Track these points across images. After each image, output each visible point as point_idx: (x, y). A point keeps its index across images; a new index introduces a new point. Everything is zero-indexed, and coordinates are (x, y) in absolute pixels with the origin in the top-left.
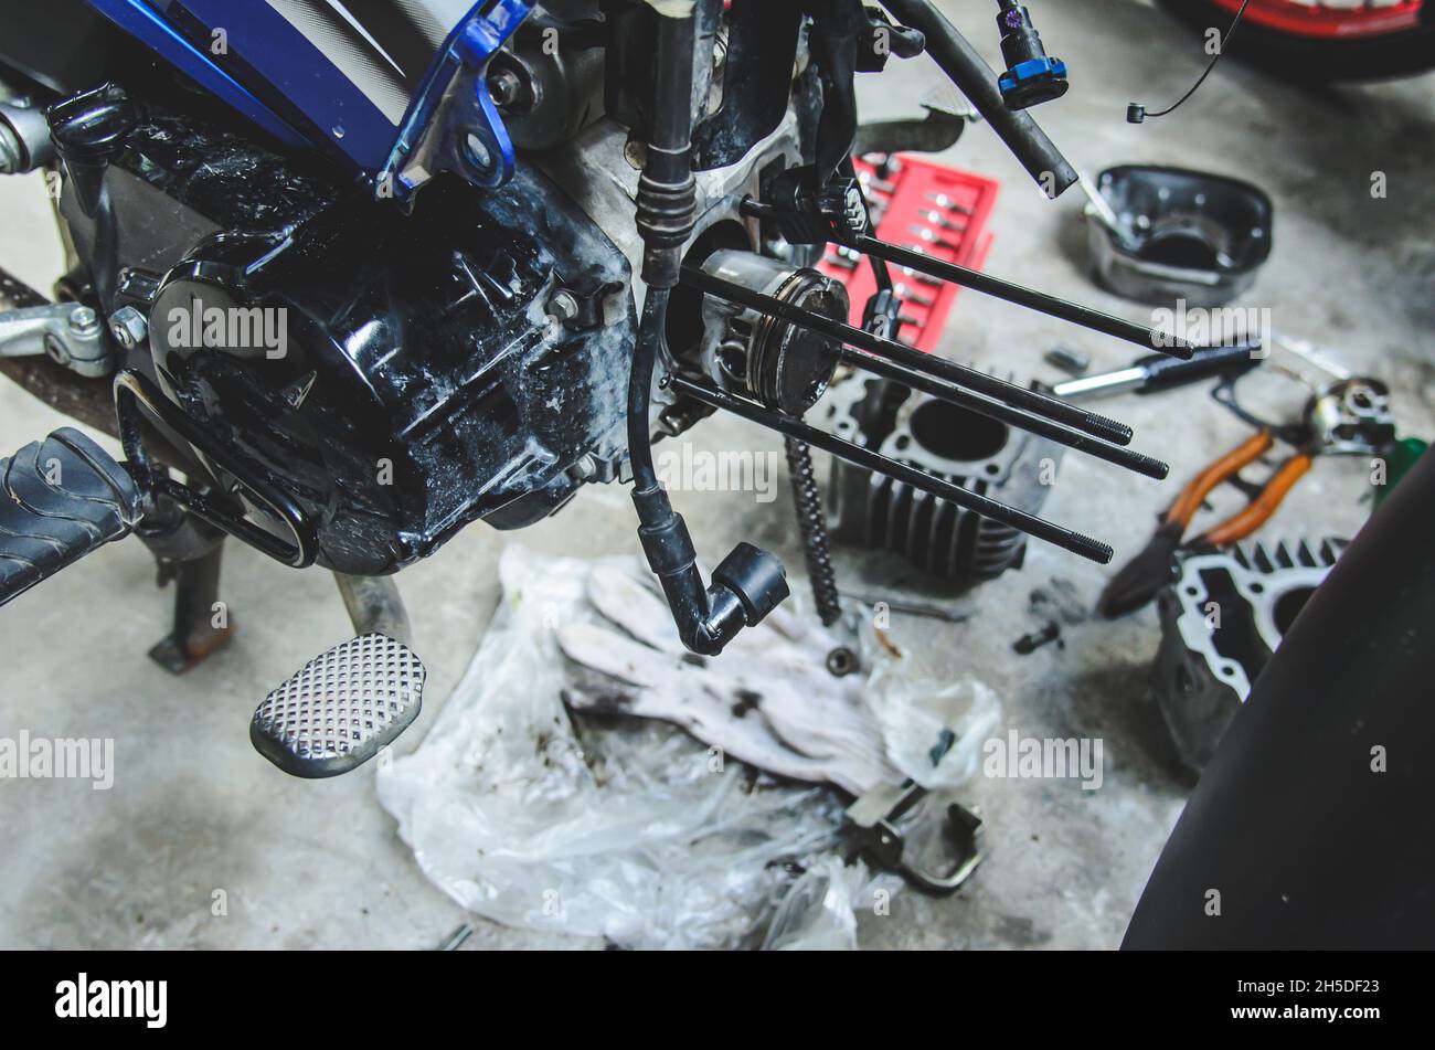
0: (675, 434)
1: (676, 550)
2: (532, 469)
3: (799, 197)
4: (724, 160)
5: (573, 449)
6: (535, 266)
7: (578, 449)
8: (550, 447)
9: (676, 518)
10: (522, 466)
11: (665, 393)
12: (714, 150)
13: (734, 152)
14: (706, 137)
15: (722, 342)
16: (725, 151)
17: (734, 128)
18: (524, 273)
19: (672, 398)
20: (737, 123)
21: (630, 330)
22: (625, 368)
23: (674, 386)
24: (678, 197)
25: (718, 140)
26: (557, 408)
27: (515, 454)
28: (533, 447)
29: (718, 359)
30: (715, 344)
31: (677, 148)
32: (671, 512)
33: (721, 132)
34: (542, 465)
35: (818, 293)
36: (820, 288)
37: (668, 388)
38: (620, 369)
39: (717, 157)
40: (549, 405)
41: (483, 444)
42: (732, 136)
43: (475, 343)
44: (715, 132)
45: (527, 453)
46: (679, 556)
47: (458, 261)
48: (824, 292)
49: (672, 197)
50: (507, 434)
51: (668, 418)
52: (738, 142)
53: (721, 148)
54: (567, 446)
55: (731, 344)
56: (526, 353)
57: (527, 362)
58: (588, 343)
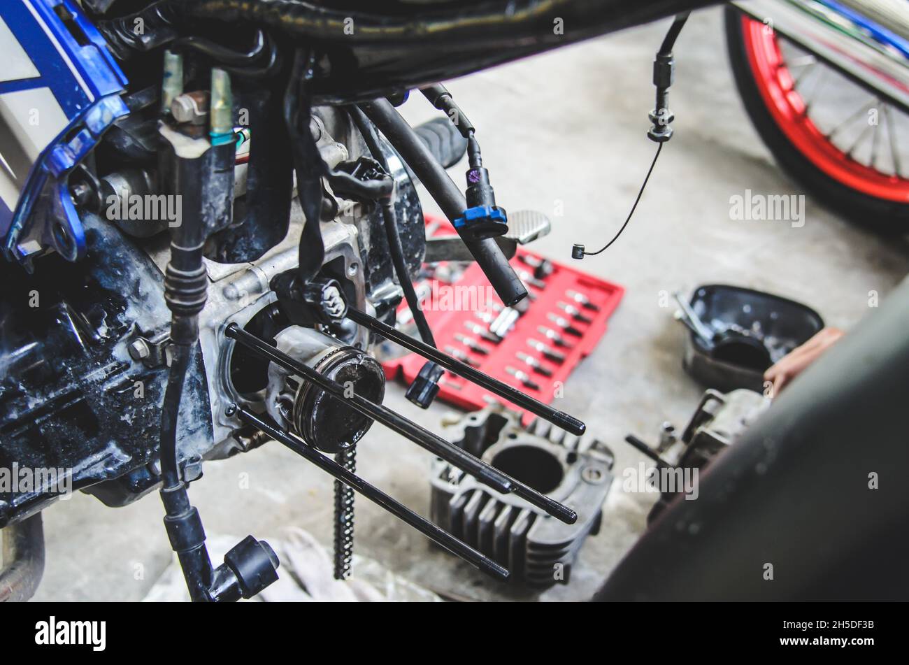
0: (245, 450)
1: (189, 535)
2: (107, 464)
3: (293, 288)
4: (245, 258)
5: (144, 453)
6: (121, 318)
7: (149, 453)
8: (127, 450)
9: (192, 511)
10: (101, 460)
11: (231, 420)
12: (237, 250)
13: (254, 252)
14: (231, 240)
15: (281, 393)
16: (246, 252)
17: (253, 236)
18: (112, 321)
19: (238, 423)
20: (256, 233)
21: (198, 371)
22: (193, 398)
23: (240, 415)
24: (189, 281)
25: (240, 244)
26: (129, 422)
27: (97, 451)
28: (113, 448)
29: (278, 406)
30: (275, 394)
31: (188, 247)
32: (188, 506)
33: (242, 239)
34: (117, 461)
35: (353, 365)
36: (355, 361)
37: (234, 416)
38: (188, 398)
39: (239, 255)
40: (123, 418)
41: (64, 442)
42: (252, 242)
43: (65, 368)
44: (237, 238)
45: (108, 451)
46: (189, 539)
47: (63, 310)
48: (358, 365)
49: (185, 281)
50: (88, 436)
51: (240, 437)
52: (257, 246)
53: (243, 249)
54: (139, 450)
55: (286, 396)
56: (108, 379)
57: (108, 386)
58: (159, 377)
